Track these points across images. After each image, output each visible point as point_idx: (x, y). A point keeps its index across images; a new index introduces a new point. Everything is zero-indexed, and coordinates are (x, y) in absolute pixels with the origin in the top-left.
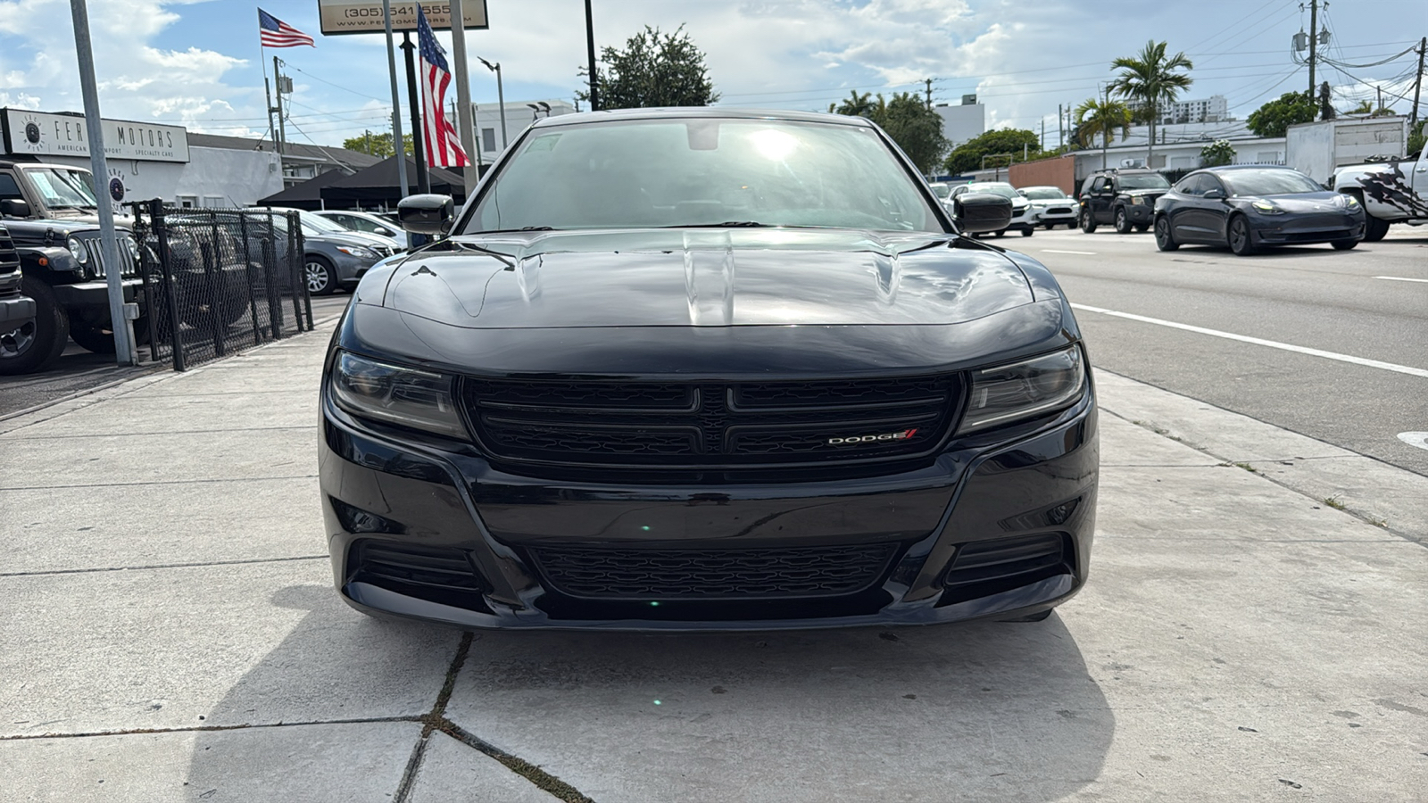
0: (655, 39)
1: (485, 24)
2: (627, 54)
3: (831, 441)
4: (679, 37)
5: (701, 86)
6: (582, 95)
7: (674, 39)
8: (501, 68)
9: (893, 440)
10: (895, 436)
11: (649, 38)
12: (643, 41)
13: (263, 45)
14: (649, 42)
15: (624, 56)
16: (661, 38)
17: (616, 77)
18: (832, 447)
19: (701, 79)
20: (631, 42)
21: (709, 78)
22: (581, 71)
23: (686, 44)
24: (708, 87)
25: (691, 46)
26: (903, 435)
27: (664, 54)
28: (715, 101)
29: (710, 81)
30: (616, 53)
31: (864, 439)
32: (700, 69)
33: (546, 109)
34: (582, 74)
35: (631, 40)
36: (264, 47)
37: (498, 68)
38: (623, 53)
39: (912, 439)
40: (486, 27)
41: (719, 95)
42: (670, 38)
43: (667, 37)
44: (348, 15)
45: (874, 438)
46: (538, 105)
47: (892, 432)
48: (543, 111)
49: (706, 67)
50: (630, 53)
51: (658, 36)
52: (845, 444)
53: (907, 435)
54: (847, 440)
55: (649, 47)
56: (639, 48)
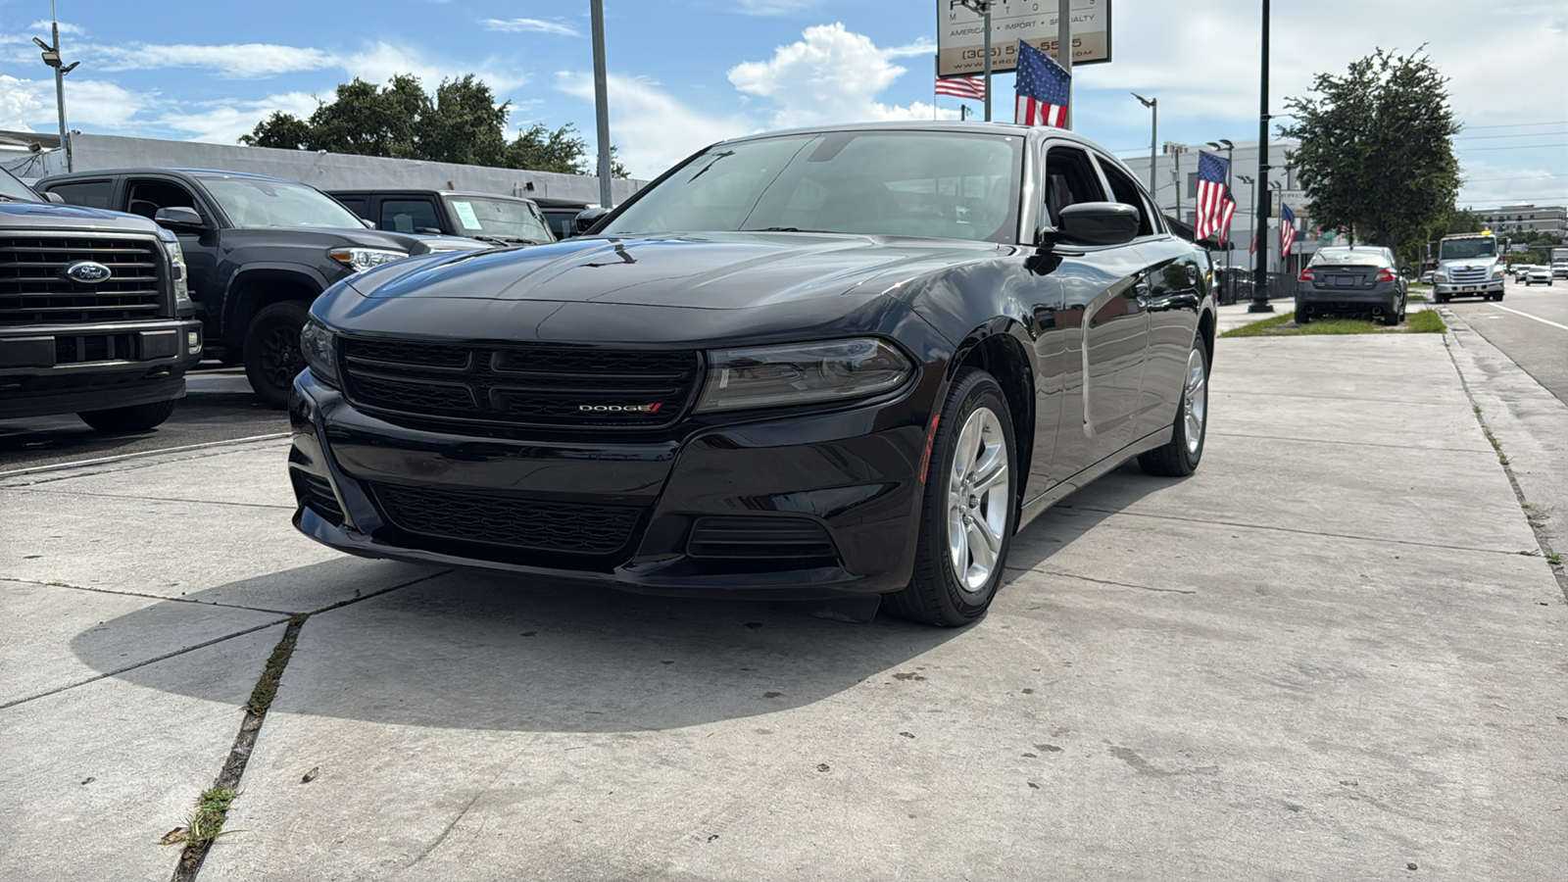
0: (1384, 65)
1: (1105, 57)
2: (1346, 81)
3: (581, 408)
4: (1417, 59)
5: (1436, 115)
6: (1284, 129)
7: (1409, 62)
8: (1157, 104)
9: (638, 412)
10: (640, 408)
11: (1377, 62)
12: (1369, 66)
13: (937, 93)
14: (1377, 67)
15: (1342, 82)
16: (1394, 62)
17: (1330, 107)
18: (581, 412)
19: (1439, 107)
20: (1353, 67)
21: (1448, 106)
22: (1288, 102)
23: (1424, 67)
24: (1447, 116)
25: (1430, 69)
26: (647, 408)
27: (1394, 79)
28: (1454, 133)
29: (1450, 110)
30: (1331, 79)
31: (610, 408)
32: (1438, 95)
33: (1227, 146)
34: (1288, 106)
35: (1354, 65)
36: (938, 96)
37: (1154, 103)
38: (1340, 79)
39: (658, 413)
40: (1108, 59)
41: (1460, 126)
42: (1405, 60)
43: (1400, 59)
44: (966, 57)
45: (620, 408)
46: (1220, 144)
47: (637, 404)
48: (1225, 149)
49: (1446, 93)
50: (1349, 80)
51: (1390, 60)
52: (593, 412)
53: (652, 408)
54: (595, 408)
55: (1375, 73)
56: (1362, 74)
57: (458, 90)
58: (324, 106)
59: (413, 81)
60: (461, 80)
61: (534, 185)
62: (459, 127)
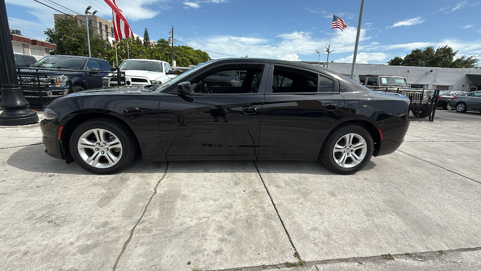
57: (442, 49)
58: (408, 55)
59: (432, 48)
60: (444, 47)
61: (433, 71)
62: (438, 58)
